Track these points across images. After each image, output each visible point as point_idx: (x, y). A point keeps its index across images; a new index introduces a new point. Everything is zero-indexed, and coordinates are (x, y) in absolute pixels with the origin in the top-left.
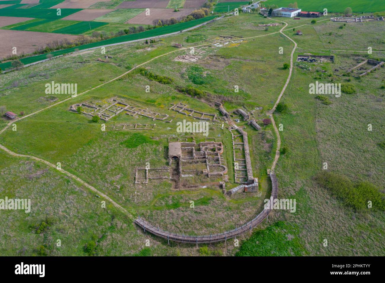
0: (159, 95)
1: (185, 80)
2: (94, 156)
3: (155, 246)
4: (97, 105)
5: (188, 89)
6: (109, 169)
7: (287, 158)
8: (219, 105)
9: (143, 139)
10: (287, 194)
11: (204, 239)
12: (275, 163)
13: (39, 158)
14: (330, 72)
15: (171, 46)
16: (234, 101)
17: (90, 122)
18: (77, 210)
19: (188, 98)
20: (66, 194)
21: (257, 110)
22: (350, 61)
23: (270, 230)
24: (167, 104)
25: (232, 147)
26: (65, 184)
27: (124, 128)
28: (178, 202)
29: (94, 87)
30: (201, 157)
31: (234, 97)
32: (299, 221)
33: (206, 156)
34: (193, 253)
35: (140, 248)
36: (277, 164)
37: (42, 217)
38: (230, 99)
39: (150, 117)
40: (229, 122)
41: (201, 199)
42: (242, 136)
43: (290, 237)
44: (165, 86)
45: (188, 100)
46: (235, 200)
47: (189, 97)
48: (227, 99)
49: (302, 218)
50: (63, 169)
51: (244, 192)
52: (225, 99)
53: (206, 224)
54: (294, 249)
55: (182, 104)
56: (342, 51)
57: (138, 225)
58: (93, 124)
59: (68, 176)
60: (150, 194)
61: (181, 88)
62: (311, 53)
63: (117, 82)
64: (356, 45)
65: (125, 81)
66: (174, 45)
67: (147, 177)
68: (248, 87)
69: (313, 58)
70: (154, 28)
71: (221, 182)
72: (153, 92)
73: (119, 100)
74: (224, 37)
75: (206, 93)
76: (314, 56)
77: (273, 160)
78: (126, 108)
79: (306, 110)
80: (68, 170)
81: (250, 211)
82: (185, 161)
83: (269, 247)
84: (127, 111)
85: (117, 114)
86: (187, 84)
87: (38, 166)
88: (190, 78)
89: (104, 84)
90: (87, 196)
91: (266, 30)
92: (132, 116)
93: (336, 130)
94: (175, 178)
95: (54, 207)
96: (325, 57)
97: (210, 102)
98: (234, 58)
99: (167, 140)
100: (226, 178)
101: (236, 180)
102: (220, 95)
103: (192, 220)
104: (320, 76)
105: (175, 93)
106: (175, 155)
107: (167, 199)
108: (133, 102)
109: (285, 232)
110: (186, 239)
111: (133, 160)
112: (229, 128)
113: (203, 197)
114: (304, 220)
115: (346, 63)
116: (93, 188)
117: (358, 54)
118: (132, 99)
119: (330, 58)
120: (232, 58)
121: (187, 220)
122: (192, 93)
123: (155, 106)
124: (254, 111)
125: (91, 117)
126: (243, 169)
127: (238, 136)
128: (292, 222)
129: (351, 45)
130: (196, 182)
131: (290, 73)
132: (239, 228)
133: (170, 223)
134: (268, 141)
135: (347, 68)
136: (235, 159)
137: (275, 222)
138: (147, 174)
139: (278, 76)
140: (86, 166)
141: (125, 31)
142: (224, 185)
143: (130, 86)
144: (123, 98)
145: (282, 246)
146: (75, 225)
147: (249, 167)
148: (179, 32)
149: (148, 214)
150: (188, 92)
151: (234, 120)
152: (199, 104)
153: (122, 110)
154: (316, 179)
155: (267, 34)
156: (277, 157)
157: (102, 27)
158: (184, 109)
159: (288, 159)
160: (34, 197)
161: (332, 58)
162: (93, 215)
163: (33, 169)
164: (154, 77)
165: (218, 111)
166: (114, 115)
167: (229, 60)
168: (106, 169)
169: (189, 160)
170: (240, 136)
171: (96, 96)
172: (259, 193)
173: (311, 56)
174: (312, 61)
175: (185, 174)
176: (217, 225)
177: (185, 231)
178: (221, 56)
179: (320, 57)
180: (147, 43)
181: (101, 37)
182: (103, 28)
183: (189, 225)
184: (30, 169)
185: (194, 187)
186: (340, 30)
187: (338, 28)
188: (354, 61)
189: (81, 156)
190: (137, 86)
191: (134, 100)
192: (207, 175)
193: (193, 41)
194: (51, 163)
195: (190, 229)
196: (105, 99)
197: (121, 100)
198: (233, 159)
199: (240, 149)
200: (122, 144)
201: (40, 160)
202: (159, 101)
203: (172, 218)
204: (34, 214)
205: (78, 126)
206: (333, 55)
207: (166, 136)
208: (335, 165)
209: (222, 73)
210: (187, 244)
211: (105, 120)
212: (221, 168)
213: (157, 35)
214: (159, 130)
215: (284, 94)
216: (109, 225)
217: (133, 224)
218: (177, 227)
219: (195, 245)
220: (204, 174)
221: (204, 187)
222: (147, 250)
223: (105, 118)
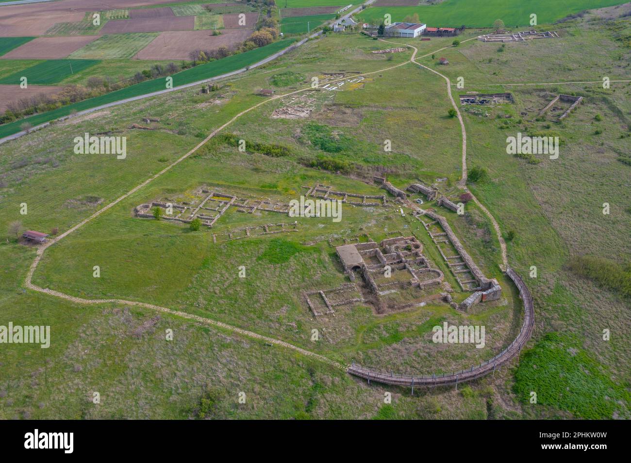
0: (277, 176)
1: (307, 147)
2: (227, 284)
3: (397, 401)
4: (180, 202)
5: (321, 161)
6: (262, 301)
7: (518, 245)
8: (381, 181)
9: (291, 247)
10: (541, 295)
11: (464, 376)
12: (504, 255)
13: (133, 301)
14: (517, 117)
15: (253, 94)
16: (401, 172)
17: (186, 231)
18: (248, 371)
19: (326, 175)
20: (214, 350)
21: (440, 183)
22: (534, 98)
23: (543, 347)
24: (297, 188)
25: (433, 242)
26: (202, 334)
27: (248, 234)
28: (397, 331)
29: (156, 174)
30: (395, 261)
31: (399, 166)
32: (574, 329)
33: (403, 259)
34: (454, 399)
35: (376, 408)
36: (508, 256)
37: (195, 392)
38: (394, 170)
39: (281, 211)
40: (408, 205)
41: (428, 322)
42: (438, 224)
43: (573, 351)
44: (281, 159)
45: (328, 178)
46: (475, 315)
47: (328, 174)
48: (389, 171)
49: (576, 323)
50: (185, 312)
51: (481, 301)
52: (386, 170)
53: (453, 355)
54: (587, 365)
55: (322, 186)
56: (519, 86)
57: (354, 375)
58: (193, 233)
59: (200, 322)
60: (347, 328)
61: (308, 160)
62: (476, 91)
63: (192, 161)
64: (533, 75)
65: (206, 157)
66: (259, 93)
67: (328, 303)
68: (411, 150)
69: (482, 99)
70: (194, 65)
71: (444, 294)
72: (265, 171)
73: (212, 190)
74: (331, 75)
75: (352, 164)
76: (482, 95)
77: (500, 252)
78: (233, 201)
79: (510, 175)
80: (194, 313)
81: (503, 326)
82: (374, 271)
83: (554, 370)
84: (236, 206)
85: (222, 213)
86: (315, 153)
87: (139, 315)
88: (315, 144)
89: (170, 167)
90: (251, 347)
91: (390, 60)
92: (249, 213)
93: (565, 199)
94: (371, 298)
95: (207, 373)
96: (499, 95)
97: (364, 177)
98: (366, 106)
99: (329, 243)
100: (447, 286)
101: (463, 287)
102: (376, 165)
103: (432, 353)
104: (506, 123)
105: (301, 170)
106: (356, 264)
107: (378, 330)
108: (238, 191)
109: (564, 346)
110: (438, 380)
111: (292, 281)
112: (414, 214)
113: (428, 318)
114: (580, 326)
115: (531, 102)
116: (253, 333)
117: (542, 88)
118: (235, 187)
119: (506, 97)
120: (362, 106)
121: (425, 354)
122: (330, 166)
123: (279, 193)
124: (436, 184)
125: (181, 222)
126: (465, 270)
127: (432, 224)
128: (566, 331)
129: (526, 75)
130: (406, 299)
131: (462, 122)
132: (505, 352)
133: (402, 364)
134: (478, 225)
135: (536, 110)
136: (445, 258)
137: (542, 335)
138: (326, 299)
139: (447, 128)
140: (221, 301)
141: (144, 72)
142: (449, 296)
143: (218, 165)
144: (218, 185)
145: (569, 365)
146: (259, 394)
147: (473, 265)
148: (245, 69)
149: (361, 357)
150: (322, 165)
151: (414, 202)
152: (349, 183)
153: (228, 205)
154: (571, 269)
155: (394, 65)
156: (503, 246)
157: (92, 68)
158: (330, 193)
159: (520, 246)
160: (163, 364)
161: (508, 96)
162: (278, 374)
163: (134, 320)
164: (254, 147)
165: (385, 191)
166: (218, 216)
167: (360, 110)
168: (258, 301)
169: (379, 269)
170: (435, 224)
171: (169, 187)
172: (502, 299)
173: (477, 95)
174: (483, 103)
175: (382, 290)
176: (468, 354)
177: (428, 372)
178: (345, 104)
179: (491, 95)
180: (204, 91)
181: (106, 86)
182: (94, 70)
183: (429, 361)
184: (128, 321)
185: (407, 306)
186: (500, 53)
187: (496, 50)
188: (541, 98)
189: (202, 287)
190: (231, 165)
191: (240, 188)
192: (419, 286)
193: (286, 84)
194: (157, 305)
195: (434, 367)
196: (187, 191)
197: (217, 190)
198: (443, 258)
199: (445, 242)
200: (259, 258)
201: (134, 303)
202: (282, 185)
203: (402, 356)
204: (180, 390)
205: (169, 240)
206: (509, 92)
207: (323, 237)
208: (585, 246)
209: (361, 132)
210: (439, 389)
211: (208, 225)
212: (432, 273)
213: (208, 77)
214: (307, 230)
215: (468, 154)
216: (311, 383)
217: (347, 375)
218: (413, 367)
219: (452, 388)
220: (413, 285)
221: (422, 304)
222: (387, 408)
223: (207, 222)
